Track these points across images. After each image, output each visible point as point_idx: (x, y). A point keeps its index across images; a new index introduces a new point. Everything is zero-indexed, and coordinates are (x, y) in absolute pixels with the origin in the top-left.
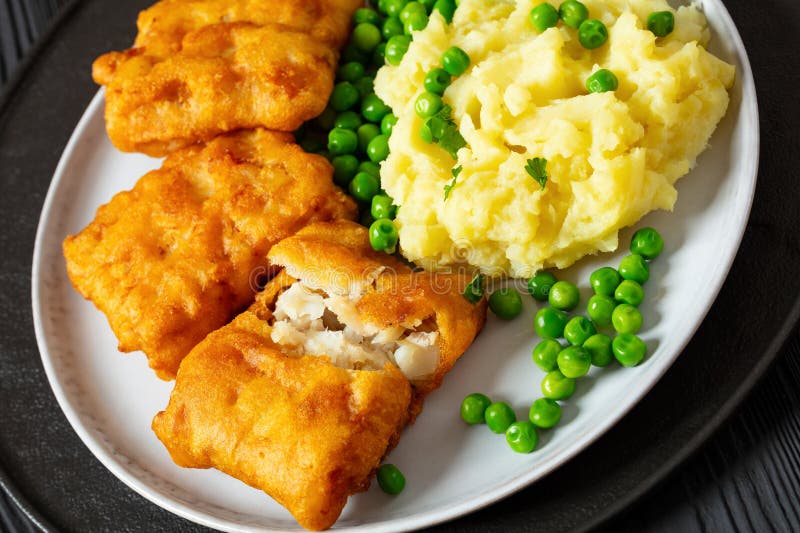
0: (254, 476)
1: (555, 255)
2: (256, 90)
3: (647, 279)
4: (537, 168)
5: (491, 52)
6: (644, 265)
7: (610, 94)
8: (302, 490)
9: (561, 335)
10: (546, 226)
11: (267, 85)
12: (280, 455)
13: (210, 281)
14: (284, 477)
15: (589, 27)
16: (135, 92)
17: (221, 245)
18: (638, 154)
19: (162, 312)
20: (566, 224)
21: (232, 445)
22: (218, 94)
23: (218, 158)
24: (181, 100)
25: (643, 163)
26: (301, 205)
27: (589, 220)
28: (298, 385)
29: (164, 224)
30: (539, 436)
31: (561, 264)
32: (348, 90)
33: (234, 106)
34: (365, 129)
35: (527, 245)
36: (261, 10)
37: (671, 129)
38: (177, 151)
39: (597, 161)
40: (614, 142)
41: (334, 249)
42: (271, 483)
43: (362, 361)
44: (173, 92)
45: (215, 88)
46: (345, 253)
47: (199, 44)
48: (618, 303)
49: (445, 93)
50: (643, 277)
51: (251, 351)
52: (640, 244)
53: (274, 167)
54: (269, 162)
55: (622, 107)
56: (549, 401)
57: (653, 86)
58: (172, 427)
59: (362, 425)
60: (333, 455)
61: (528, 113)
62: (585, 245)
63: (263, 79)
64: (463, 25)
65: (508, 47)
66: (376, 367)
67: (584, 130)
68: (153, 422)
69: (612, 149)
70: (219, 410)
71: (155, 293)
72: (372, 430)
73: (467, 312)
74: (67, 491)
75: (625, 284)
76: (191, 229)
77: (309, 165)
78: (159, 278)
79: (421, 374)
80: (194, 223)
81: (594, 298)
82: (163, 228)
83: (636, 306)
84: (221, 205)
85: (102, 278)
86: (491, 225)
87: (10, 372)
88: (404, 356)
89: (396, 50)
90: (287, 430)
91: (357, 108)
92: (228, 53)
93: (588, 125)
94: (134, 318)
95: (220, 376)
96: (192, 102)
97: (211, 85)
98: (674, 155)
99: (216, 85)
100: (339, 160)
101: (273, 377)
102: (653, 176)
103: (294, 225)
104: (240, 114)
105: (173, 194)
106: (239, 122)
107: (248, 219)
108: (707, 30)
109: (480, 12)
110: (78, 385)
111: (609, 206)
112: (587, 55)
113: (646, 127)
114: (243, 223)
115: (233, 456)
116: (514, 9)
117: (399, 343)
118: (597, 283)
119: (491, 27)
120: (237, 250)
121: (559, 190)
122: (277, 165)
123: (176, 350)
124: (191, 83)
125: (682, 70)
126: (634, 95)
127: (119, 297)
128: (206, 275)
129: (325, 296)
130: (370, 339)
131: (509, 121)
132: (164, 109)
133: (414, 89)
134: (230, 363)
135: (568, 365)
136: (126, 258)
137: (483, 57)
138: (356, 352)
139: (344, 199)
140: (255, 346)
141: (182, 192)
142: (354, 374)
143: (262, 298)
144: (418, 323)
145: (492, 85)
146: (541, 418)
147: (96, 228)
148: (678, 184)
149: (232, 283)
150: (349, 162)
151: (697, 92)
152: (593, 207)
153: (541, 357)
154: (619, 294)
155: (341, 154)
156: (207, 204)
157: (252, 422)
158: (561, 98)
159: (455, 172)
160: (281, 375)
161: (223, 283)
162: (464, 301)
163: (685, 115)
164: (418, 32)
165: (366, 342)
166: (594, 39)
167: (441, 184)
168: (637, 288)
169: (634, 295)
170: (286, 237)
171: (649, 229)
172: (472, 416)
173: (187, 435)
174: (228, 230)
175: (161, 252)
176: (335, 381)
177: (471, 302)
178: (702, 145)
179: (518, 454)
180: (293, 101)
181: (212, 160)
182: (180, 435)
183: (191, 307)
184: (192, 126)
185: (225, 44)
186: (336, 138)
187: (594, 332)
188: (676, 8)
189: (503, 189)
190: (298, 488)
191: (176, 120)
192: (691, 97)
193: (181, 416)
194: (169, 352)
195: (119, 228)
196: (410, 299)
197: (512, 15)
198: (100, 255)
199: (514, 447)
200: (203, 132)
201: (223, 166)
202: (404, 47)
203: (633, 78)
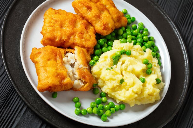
0: (39, 73)
1: (110, 94)
2: (100, 22)
3: (117, 111)
4: (122, 81)
5: (134, 57)
6: (119, 109)
7: (142, 84)
8: (44, 84)
9: (98, 104)
10: (114, 89)
11: (102, 24)
12: (47, 76)
13: (64, 40)
14: (43, 79)
15: (150, 71)
16: (84, 2)
17: (70, 36)
18: (136, 95)
19: (53, 36)
20: (116, 92)
21: (42, 66)
22: (94, 16)
23: (84, 24)
24: (88, 10)
25: (135, 97)
26: (87, 45)
27: (120, 95)
28: (60, 69)
29: (67, 24)
30: (80, 114)
31: (109, 96)
32: (110, 36)
33: (94, 21)
34: (106, 44)
35: (108, 88)
36: (112, 11)
37: (143, 97)
38: (79, 15)
39: (130, 90)
40: (135, 90)
41: (85, 57)
42: (41, 77)
43: (71, 76)
44: (89, 8)
45: (95, 15)
46: (85, 60)
47: (100, 6)
48: (110, 110)
49: (122, 55)
50: (117, 110)
51: (59, 57)
52: (122, 106)
53: (90, 35)
54: (90, 34)
55: (142, 87)
56: (87, 111)
57: (148, 89)
58: (36, 53)
59: (61, 85)
60: (53, 85)
61: (129, 72)
62: (115, 97)
63: (102, 23)
64: (135, 49)
65: (137, 59)
66: (71, 79)
67: (134, 84)
68: (34, 48)
69: (134, 91)
70: (46, 59)
71: (55, 31)
72: (61, 87)
73: (91, 87)
74: (10, 39)
75: (114, 109)
76: (69, 29)
77: (94, 41)
78: (58, 30)
79: (75, 87)
80: (71, 29)
81: (107, 105)
82: (66, 24)
83: (112, 113)
84: (77, 31)
85: (50, 20)
86: (107, 80)
87: (21, 13)
88: (76, 82)
89: (123, 41)
90: (51, 74)
91: (108, 40)
92: (102, 12)
93: (135, 84)
94: (48, 31)
95: (51, 55)
96: (90, 13)
97: (95, 14)
98: (139, 100)
99: (96, 15)
100: (98, 44)
101: (57, 64)
102: (134, 100)
103: (83, 47)
104: (94, 22)
105: (72, 21)
106: (92, 23)
107: (78, 38)
108: (162, 89)
109: (139, 50)
110: (29, 28)
111: (124, 97)
112: (145, 73)
113: (141, 93)
114: (77, 38)
115: (40, 67)
116: (143, 55)
117: (78, 80)
118: (110, 104)
119: (138, 54)
120: (72, 40)
121: (121, 87)
122: (90, 36)
123: (48, 42)
124: (93, 10)
125: (154, 92)
126: (145, 87)
127: (49, 25)
128: (64, 38)
129: (76, 62)
130: (75, 75)
131: (126, 70)
132: (85, 9)
133: (119, 49)
134: (54, 55)
135: (95, 110)
136: (56, 21)
137: (132, 57)
138: (71, 74)
139: (93, 51)
140: (60, 57)
141: (74, 23)
142: (68, 77)
143: (67, 50)
144: (84, 81)
145: (129, 62)
146: (83, 112)
147: (57, 12)
148: (136, 105)
149: (66, 43)
150: (99, 46)
151: (152, 97)
152: (122, 95)
153: (92, 104)
154: (111, 109)
155: (99, 44)
156: (75, 29)
157: (48, 66)
158: (135, 75)
159: (112, 68)
160: (59, 65)
161: (65, 42)
162: (92, 85)
163: (147, 98)
164: (129, 43)
165: (74, 74)
166: (148, 73)
167: (108, 67)
168: (115, 111)
169: (113, 112)
170: (80, 47)
171: (125, 106)
172: (75, 100)
173: (37, 56)
174: (74, 36)
175: (62, 27)
176: (65, 75)
177: (93, 86)
178: (144, 103)
179: (74, 112)
180: (103, 30)
181: (83, 23)
182: (36, 55)
183: (57, 40)
184: (86, 16)
185: (103, 10)
186: (101, 41)
187: (102, 110)
188: (162, 81)
189: (115, 78)
190: (43, 83)
191: (85, 12)
192: (151, 96)
193: (39, 53)
194: (47, 41)
195: (60, 16)
196: (86, 77)
197: (142, 56)
198: (53, 16)
199: (75, 111)
200: (86, 18)
201: (83, 26)
202: (124, 42)
203: (147, 85)
